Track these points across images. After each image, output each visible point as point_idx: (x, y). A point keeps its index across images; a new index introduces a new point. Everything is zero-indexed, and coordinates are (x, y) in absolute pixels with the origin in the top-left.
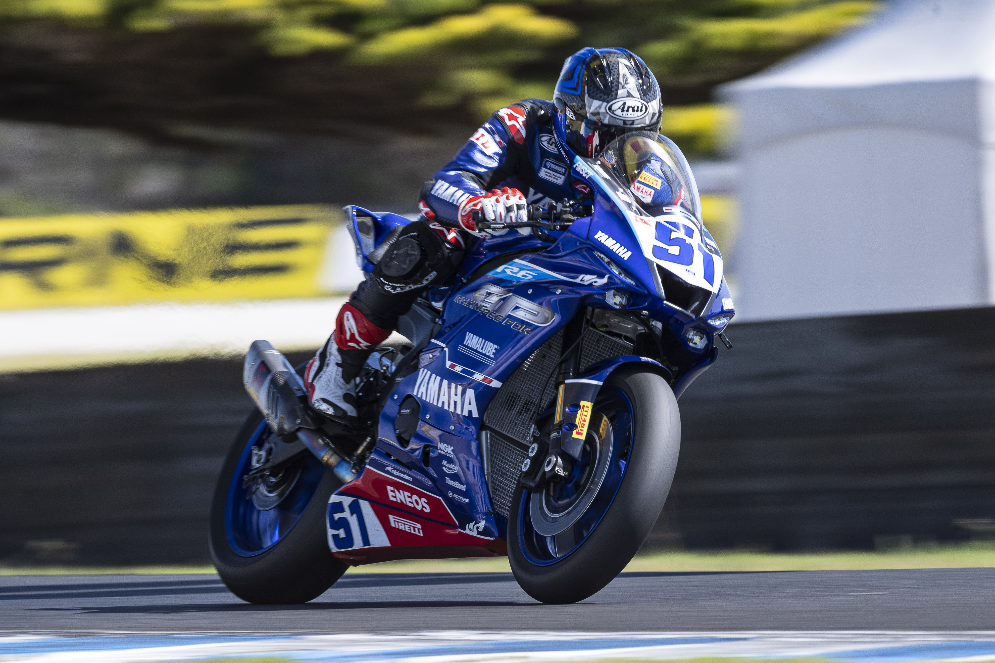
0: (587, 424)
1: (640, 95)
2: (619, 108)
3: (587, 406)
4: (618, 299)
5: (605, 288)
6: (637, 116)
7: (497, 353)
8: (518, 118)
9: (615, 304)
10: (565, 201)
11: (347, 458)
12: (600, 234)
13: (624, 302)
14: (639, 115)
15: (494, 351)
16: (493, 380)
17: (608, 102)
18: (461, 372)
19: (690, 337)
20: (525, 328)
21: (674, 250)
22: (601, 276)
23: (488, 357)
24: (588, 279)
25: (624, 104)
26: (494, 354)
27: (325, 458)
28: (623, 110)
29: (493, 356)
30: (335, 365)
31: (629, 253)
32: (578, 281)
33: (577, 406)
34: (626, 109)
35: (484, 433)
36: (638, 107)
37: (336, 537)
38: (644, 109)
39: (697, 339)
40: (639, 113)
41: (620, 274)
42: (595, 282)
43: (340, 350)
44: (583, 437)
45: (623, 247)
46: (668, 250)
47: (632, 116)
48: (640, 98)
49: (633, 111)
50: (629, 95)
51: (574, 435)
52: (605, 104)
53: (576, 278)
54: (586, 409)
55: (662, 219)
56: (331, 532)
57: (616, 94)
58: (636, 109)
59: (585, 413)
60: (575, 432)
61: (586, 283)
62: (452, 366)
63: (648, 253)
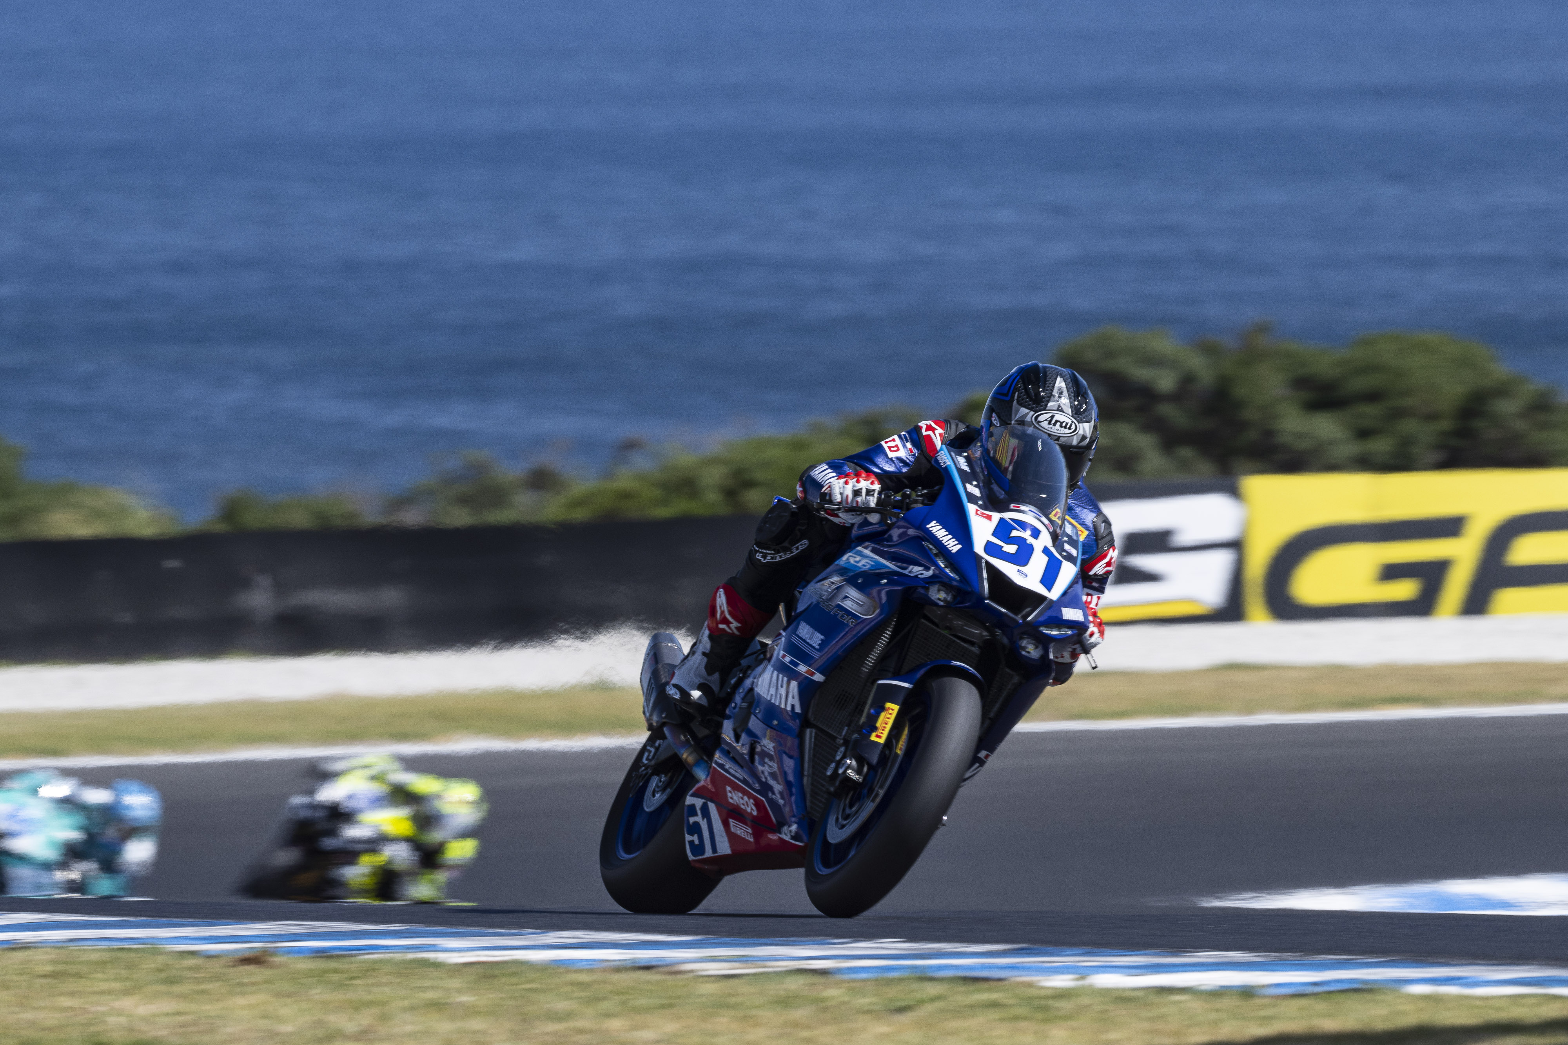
0: (889, 727)
1: (1072, 411)
2: (1046, 420)
3: (893, 709)
4: (942, 595)
5: (931, 581)
6: (1063, 433)
7: (823, 644)
8: (937, 430)
9: (939, 599)
10: (919, 490)
11: (705, 758)
12: (933, 523)
13: (949, 598)
14: (1066, 433)
15: (820, 642)
16: (815, 673)
17: (1036, 412)
18: (789, 663)
19: (1023, 645)
20: (850, 619)
21: (1011, 549)
22: (927, 569)
23: (813, 647)
24: (916, 570)
25: (1053, 417)
26: (819, 645)
27: (684, 756)
28: (1050, 423)
29: (817, 647)
30: (701, 654)
31: (959, 546)
32: (906, 572)
33: (882, 709)
34: (1053, 422)
35: (808, 731)
36: (1067, 424)
37: (691, 843)
38: (1073, 427)
39: (1031, 648)
40: (1067, 431)
41: (946, 567)
42: (922, 574)
43: (711, 637)
44: (882, 741)
45: (954, 540)
46: (1002, 547)
47: (1058, 432)
48: (1071, 414)
49: (1061, 426)
50: (1060, 409)
51: (873, 738)
52: (1032, 413)
53: (905, 569)
54: (890, 711)
55: (1007, 515)
56: (688, 838)
57: (1046, 405)
58: (1064, 424)
59: (889, 716)
60: (874, 734)
61: (912, 575)
62: (784, 656)
63: (979, 548)
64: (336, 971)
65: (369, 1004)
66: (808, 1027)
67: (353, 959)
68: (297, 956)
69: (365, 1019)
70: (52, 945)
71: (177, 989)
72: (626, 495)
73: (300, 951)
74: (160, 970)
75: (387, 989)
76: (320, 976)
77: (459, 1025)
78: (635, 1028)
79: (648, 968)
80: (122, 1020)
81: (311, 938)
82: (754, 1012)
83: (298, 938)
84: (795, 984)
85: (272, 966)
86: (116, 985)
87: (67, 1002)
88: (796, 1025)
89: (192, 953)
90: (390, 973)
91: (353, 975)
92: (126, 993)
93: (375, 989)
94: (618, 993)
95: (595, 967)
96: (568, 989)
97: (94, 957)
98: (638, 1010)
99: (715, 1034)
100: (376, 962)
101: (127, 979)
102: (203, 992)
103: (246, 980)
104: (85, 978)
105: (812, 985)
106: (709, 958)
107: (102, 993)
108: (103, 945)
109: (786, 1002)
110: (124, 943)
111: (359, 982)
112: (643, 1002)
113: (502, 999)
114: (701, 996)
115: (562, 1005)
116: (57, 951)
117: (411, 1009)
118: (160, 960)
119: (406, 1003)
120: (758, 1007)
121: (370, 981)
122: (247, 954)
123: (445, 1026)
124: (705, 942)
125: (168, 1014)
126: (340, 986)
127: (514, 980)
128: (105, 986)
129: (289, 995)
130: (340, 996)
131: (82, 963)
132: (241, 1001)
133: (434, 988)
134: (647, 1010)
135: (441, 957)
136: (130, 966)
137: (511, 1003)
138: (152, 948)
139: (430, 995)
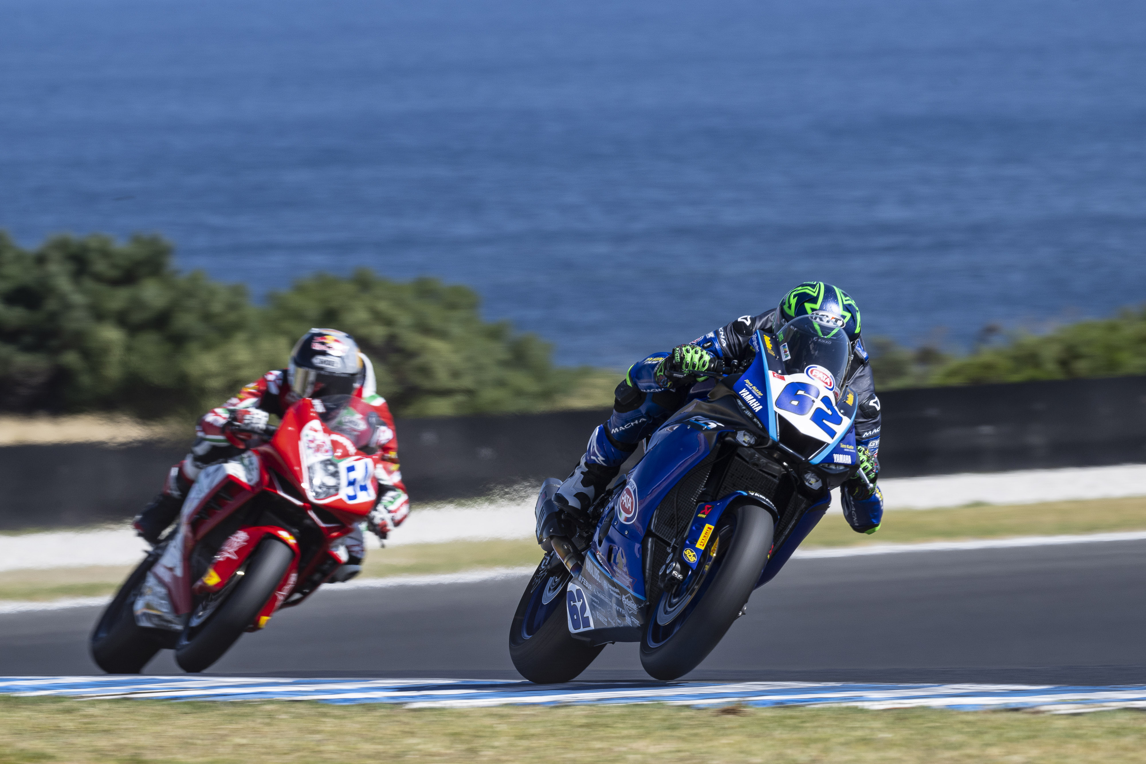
64: (791, 717)
65: (816, 741)
66: (1134, 750)
67: (801, 708)
68: (762, 707)
69: (813, 752)
70: (585, 703)
71: (676, 733)
72: (988, 367)
73: (764, 703)
74: (664, 720)
75: (829, 730)
76: (780, 722)
77: (881, 754)
78: (1009, 753)
79: (1016, 710)
80: (639, 757)
81: (774, 694)
82: (1095, 740)
83: (764, 694)
84: (1123, 719)
85: (745, 715)
86: (633, 732)
87: (598, 745)
88: (1126, 749)
89: (688, 706)
90: (830, 718)
91: (803, 720)
92: (640, 737)
93: (820, 730)
94: (995, 728)
95: (977, 710)
96: (960, 726)
97: (617, 711)
98: (1011, 740)
99: (1066, 757)
100: (819, 710)
101: (641, 727)
102: (696, 735)
103: (726, 726)
104: (611, 727)
105: (1135, 719)
106: (1061, 701)
107: (623, 738)
108: (623, 702)
109: (1117, 732)
110: (638, 701)
111: (808, 725)
112: (1014, 734)
113: (911, 734)
114: (1057, 729)
115: (955, 738)
116: (588, 708)
117: (846, 744)
118: (665, 712)
119: (842, 740)
120: (1097, 737)
121: (815, 724)
122: (726, 707)
123: (870, 755)
124: (1057, 689)
125: (670, 752)
126: (795, 728)
127: (920, 721)
128: (625, 732)
129: (757, 736)
130: (795, 735)
131: (608, 716)
132: (724, 741)
133: (862, 728)
134: (1016, 740)
135: (866, 705)
136: (643, 718)
137: (919, 737)
138: (658, 703)
139: (859, 733)
